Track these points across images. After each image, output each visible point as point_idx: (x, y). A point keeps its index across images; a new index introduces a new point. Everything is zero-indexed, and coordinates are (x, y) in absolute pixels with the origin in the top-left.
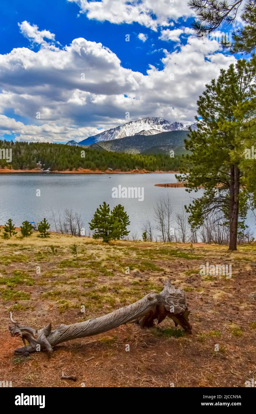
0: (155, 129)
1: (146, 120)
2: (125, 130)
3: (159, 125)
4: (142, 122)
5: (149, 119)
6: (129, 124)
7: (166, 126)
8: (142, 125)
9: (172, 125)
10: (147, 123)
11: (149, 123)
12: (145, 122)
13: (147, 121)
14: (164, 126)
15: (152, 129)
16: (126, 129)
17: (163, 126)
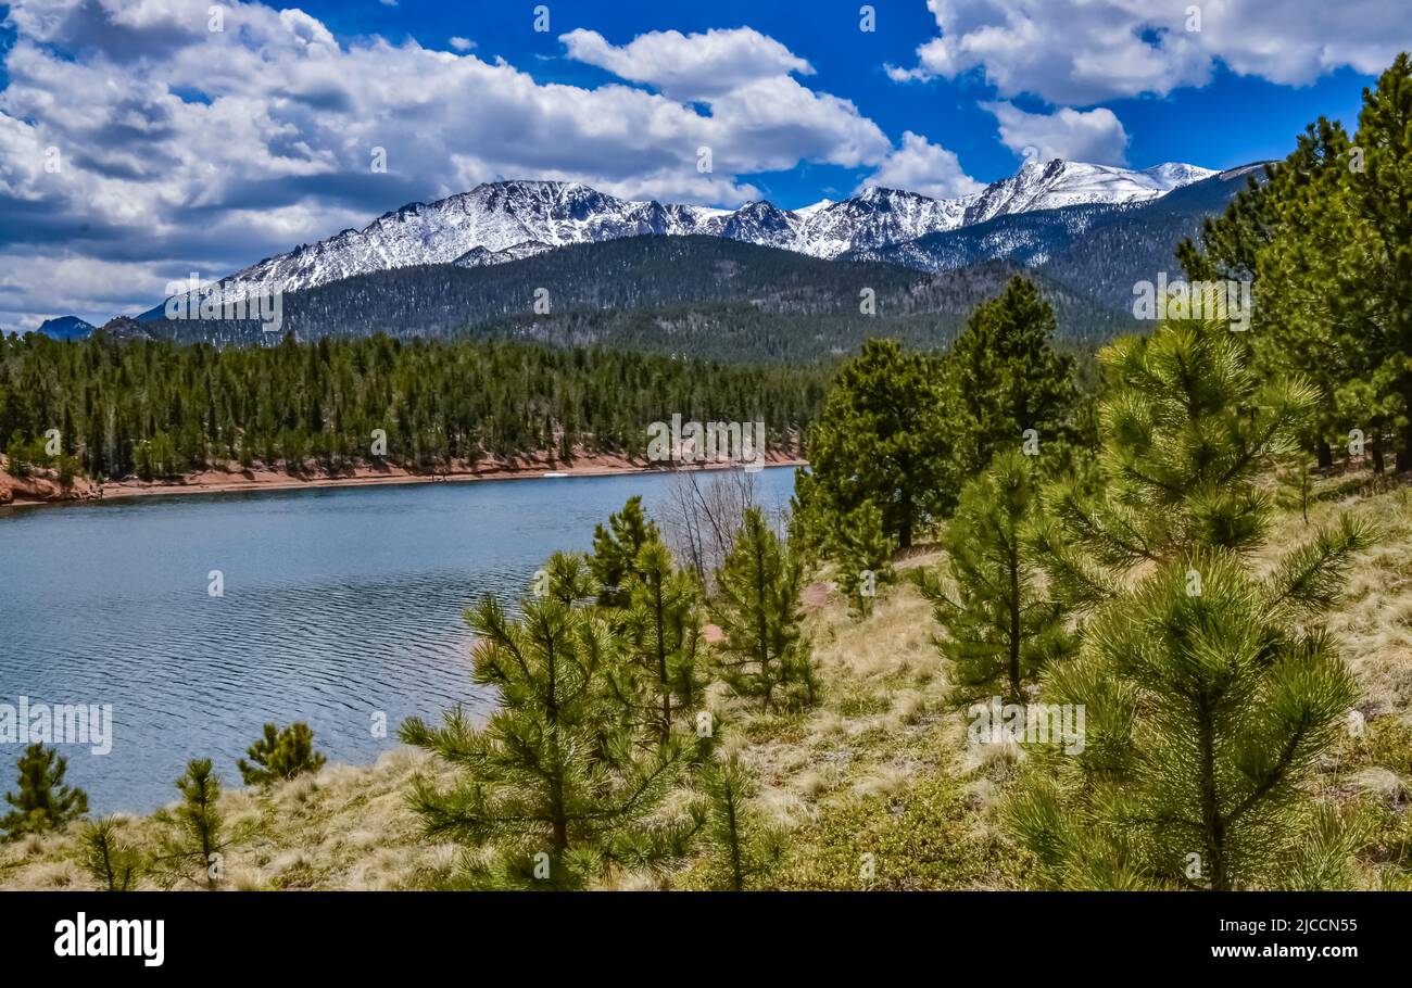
0: (541, 239)
1: (495, 195)
2: (382, 251)
3: (565, 222)
4: (473, 205)
5: (512, 190)
6: (402, 219)
7: (604, 225)
8: (474, 219)
9: (636, 216)
10: (499, 210)
11: (510, 211)
12: (491, 205)
13: (501, 200)
14: (592, 224)
15: (525, 239)
16: (382, 243)
17: (584, 224)
